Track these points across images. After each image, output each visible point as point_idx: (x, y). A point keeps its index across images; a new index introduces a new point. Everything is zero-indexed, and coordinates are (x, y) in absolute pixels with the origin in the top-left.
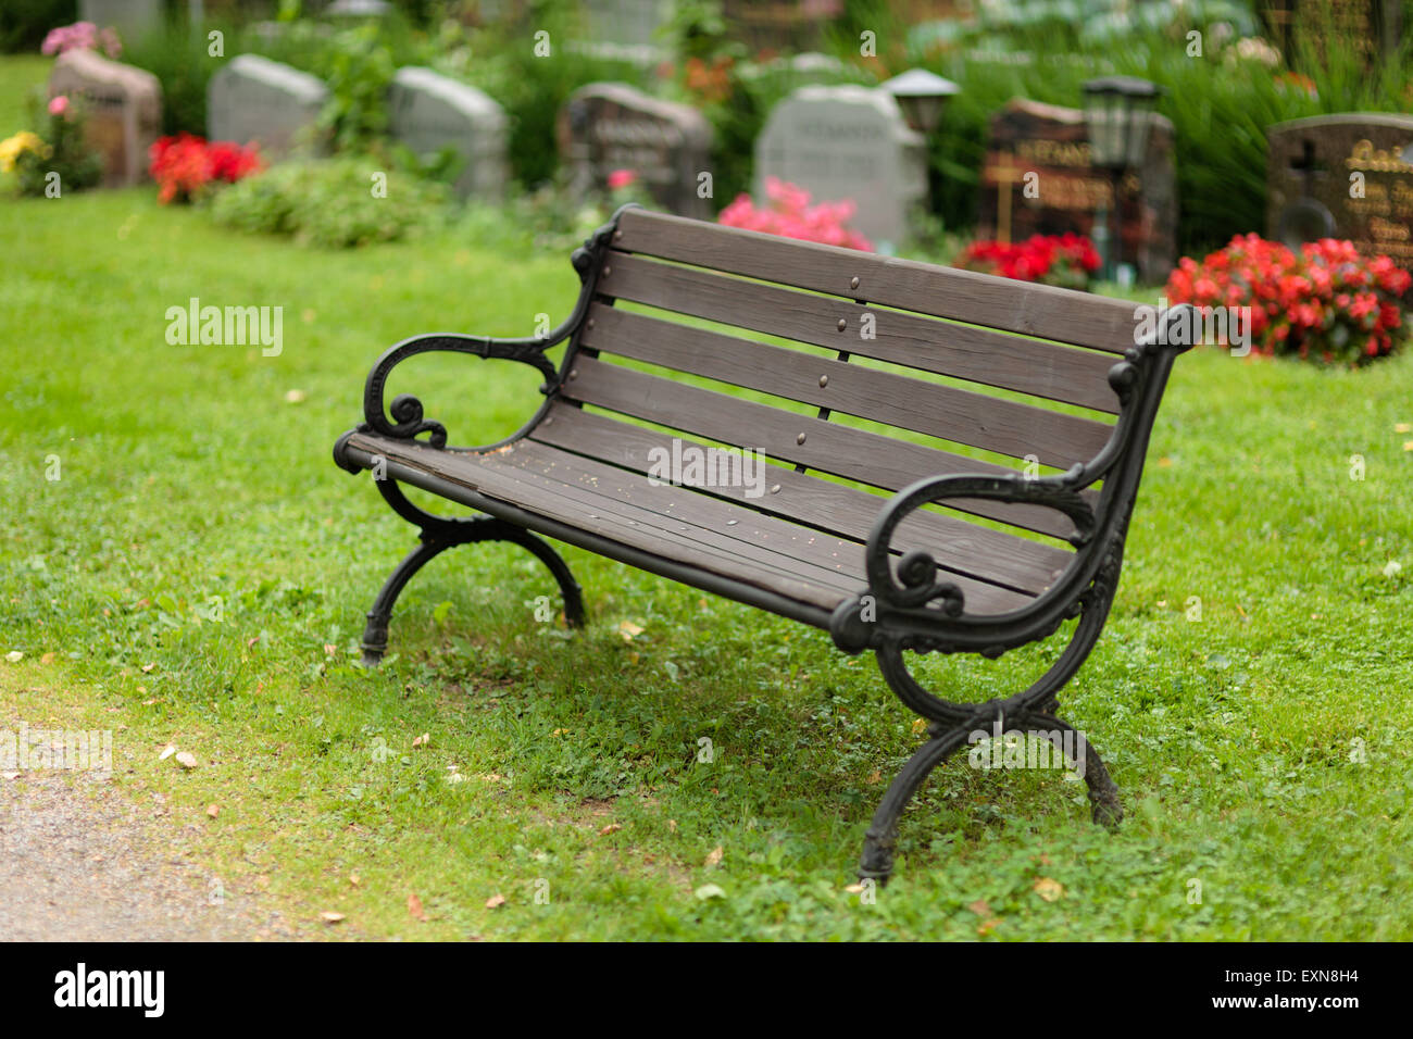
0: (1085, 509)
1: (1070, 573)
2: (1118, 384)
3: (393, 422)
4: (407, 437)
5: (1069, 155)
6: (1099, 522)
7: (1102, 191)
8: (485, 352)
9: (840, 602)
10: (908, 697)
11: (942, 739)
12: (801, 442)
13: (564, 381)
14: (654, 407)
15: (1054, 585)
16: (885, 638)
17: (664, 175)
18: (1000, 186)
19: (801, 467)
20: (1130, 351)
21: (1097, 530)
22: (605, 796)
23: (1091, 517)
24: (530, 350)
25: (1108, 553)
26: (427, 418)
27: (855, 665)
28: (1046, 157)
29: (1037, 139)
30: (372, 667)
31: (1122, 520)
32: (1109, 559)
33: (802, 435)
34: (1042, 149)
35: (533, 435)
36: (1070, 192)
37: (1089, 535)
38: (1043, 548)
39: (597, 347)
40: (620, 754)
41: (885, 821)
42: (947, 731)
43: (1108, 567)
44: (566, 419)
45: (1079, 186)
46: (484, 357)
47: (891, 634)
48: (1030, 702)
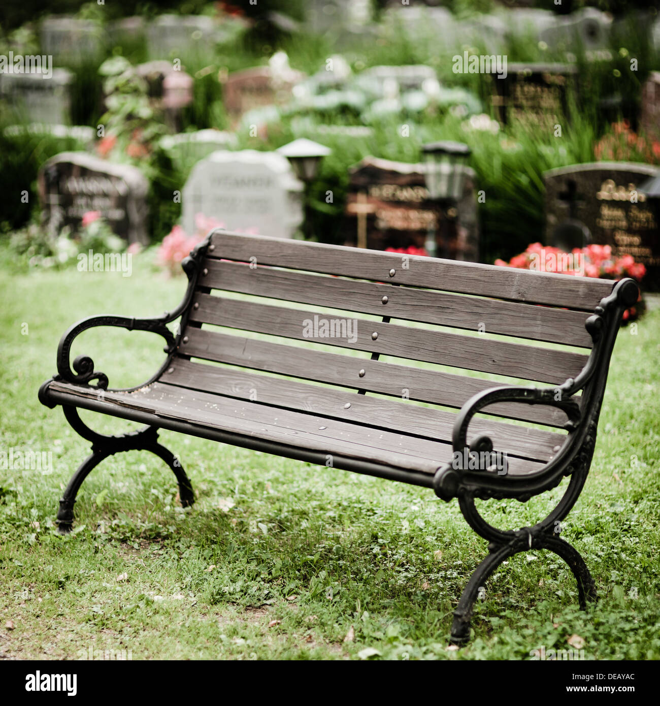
0: (575, 407)
1: (567, 447)
2: (590, 328)
3: (75, 373)
4: (84, 383)
5: (407, 194)
6: (583, 416)
7: (428, 218)
8: (132, 325)
9: (438, 469)
10: (478, 526)
11: (497, 553)
12: (361, 376)
13: (179, 344)
14: (250, 358)
15: (558, 455)
16: (465, 489)
17: (117, 214)
18: (359, 217)
19: (362, 391)
20: (598, 308)
21: (582, 420)
22: (259, 604)
23: (579, 412)
24: (159, 324)
25: (588, 434)
26: (96, 370)
27: (382, 520)
28: (390, 195)
29: (384, 184)
30: (67, 534)
31: (595, 413)
32: (588, 438)
33: (362, 371)
34: (387, 191)
35: (161, 380)
36: (407, 219)
37: (578, 423)
38: (544, 433)
39: (201, 321)
40: (258, 579)
41: (466, 605)
42: (499, 548)
43: (588, 443)
44: (183, 368)
45: (414, 214)
46: (130, 329)
47: (468, 488)
48: (546, 528)
